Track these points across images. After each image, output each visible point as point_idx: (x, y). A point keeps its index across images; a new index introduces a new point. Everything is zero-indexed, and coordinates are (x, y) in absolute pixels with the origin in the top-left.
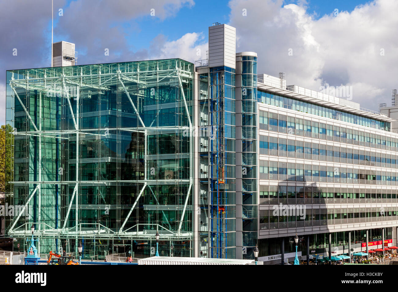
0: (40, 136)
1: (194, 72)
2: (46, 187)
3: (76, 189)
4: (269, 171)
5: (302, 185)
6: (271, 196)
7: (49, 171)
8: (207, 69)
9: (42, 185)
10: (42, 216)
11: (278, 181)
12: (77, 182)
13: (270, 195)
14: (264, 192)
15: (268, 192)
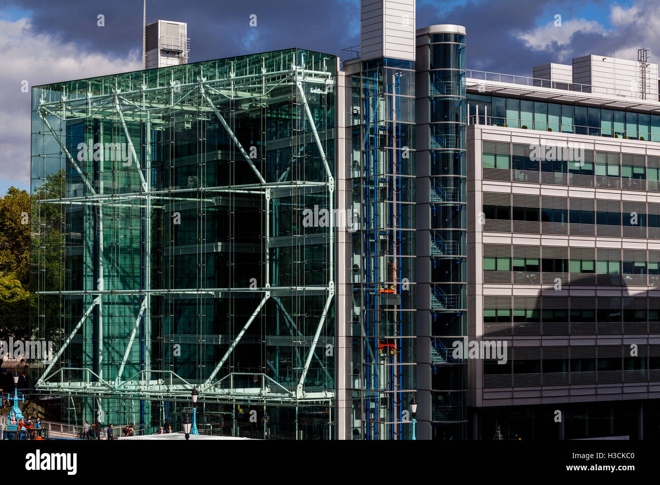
0: (100, 205)
1: (337, 72)
2: (116, 301)
3: (146, 304)
4: (512, 266)
5: (618, 294)
6: (517, 319)
7: (124, 272)
8: (358, 65)
9: (110, 296)
10: (110, 356)
11: (539, 287)
12: (148, 292)
13: (514, 317)
14: (496, 310)
15: (511, 310)
